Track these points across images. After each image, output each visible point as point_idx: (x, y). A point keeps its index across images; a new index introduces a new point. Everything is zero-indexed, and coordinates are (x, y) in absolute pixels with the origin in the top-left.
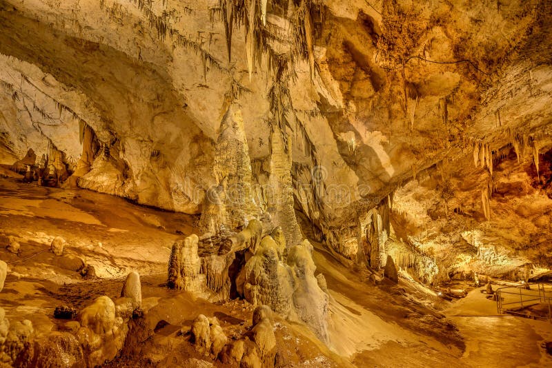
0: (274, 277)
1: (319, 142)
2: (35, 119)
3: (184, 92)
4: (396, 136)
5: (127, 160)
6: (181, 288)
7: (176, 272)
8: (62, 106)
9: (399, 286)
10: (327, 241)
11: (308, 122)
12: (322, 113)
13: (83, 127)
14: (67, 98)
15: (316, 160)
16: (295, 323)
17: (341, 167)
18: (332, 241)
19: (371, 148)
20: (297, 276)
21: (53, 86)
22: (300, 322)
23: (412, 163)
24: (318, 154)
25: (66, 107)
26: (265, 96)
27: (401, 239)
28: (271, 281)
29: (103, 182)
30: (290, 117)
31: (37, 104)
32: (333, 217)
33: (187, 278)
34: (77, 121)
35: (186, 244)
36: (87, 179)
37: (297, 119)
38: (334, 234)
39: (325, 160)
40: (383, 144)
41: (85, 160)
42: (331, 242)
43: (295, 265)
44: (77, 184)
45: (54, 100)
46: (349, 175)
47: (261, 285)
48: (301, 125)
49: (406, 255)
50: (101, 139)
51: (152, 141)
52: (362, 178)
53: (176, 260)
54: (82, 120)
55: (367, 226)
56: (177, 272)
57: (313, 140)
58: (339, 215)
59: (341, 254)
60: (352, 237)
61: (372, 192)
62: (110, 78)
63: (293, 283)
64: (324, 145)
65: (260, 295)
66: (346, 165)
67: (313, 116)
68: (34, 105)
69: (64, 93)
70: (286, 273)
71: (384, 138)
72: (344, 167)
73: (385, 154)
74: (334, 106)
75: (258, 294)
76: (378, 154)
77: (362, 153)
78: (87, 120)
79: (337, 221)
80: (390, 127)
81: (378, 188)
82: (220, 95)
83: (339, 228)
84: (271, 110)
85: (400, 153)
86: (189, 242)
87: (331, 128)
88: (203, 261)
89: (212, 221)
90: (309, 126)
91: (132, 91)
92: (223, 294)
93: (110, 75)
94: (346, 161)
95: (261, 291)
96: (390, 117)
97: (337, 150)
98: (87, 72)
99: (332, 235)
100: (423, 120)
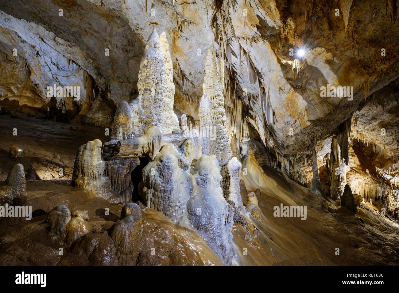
0: (168, 182)
1: (265, 69)
2: (53, 72)
3: (139, 32)
4: (341, 52)
5: (113, 99)
6: (80, 186)
7: (77, 172)
8: (70, 60)
9: (357, 216)
10: (282, 169)
11: (251, 49)
12: (264, 37)
13: (86, 77)
14: (72, 53)
15: (264, 88)
16: (185, 229)
17: (288, 93)
18: (288, 168)
19: (317, 69)
20: (198, 183)
21: (61, 45)
22: (190, 228)
23: (363, 80)
24: (265, 81)
25: (73, 61)
26: (208, 26)
27: (367, 171)
28: (164, 185)
29: (99, 118)
30: (235, 46)
31: (53, 60)
32: (286, 145)
33: (86, 178)
34: (82, 72)
35: (88, 147)
36: (88, 116)
37: (241, 47)
38: (290, 162)
39: (272, 87)
40: (329, 62)
41: (88, 102)
42: (286, 170)
43: (198, 174)
44: (82, 121)
45: (64, 56)
46: (297, 100)
47: (154, 189)
48: (245, 53)
49: (373, 187)
50: (99, 85)
51: (129, 82)
52: (309, 102)
53: (78, 161)
54: (85, 70)
55: (326, 156)
56: (79, 172)
57: (259, 68)
58: (291, 142)
59: (295, 181)
60: (309, 165)
61: (321, 116)
62: (89, 28)
63: (191, 190)
64: (270, 71)
65: (153, 199)
66: (292, 89)
67: (255, 41)
68: (51, 60)
69: (70, 49)
70: (183, 179)
71: (329, 55)
72: (291, 92)
73: (332, 74)
74: (273, 27)
75: (152, 197)
76: (325, 75)
77: (307, 75)
78: (88, 71)
79: (291, 148)
80: (334, 41)
81: (327, 112)
82: (168, 31)
83: (295, 156)
84: (216, 40)
85: (348, 71)
86: (90, 146)
87: (274, 52)
88: (107, 165)
89: (121, 130)
90: (253, 54)
91: (108, 38)
92: (125, 197)
93: (89, 26)
94: (292, 86)
95: (154, 195)
96: (331, 28)
97: (282, 75)
98: (73, 26)
99: (287, 164)
100: (370, 25)
